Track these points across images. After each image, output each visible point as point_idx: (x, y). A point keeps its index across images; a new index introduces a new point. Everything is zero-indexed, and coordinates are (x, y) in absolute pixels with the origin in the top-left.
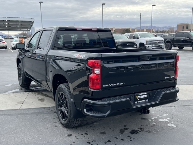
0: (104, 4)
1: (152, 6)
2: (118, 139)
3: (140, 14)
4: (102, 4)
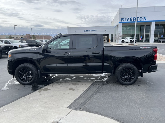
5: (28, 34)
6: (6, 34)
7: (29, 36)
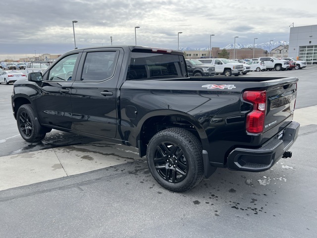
0: (76, 22)
1: (136, 28)
2: (243, 210)
3: (111, 37)
4: (73, 22)
5: (216, 48)
6: (183, 49)
7: (217, 51)
